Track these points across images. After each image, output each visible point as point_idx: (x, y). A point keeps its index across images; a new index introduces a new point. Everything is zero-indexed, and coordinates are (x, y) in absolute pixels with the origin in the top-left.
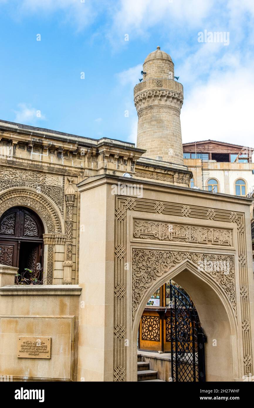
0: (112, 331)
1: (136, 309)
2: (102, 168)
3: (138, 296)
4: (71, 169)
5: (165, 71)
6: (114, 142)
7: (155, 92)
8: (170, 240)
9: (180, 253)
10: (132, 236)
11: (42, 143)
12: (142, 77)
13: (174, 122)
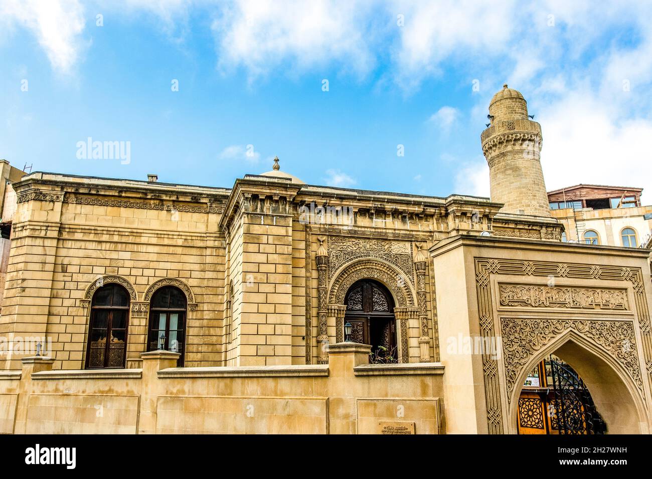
0: (485, 415)
1: (512, 389)
2: (454, 229)
3: (513, 373)
4: (418, 233)
5: (516, 110)
6: (465, 199)
7: (506, 136)
8: (546, 306)
9: (560, 321)
10: (498, 304)
11: (384, 208)
12: (489, 121)
13: (533, 168)
